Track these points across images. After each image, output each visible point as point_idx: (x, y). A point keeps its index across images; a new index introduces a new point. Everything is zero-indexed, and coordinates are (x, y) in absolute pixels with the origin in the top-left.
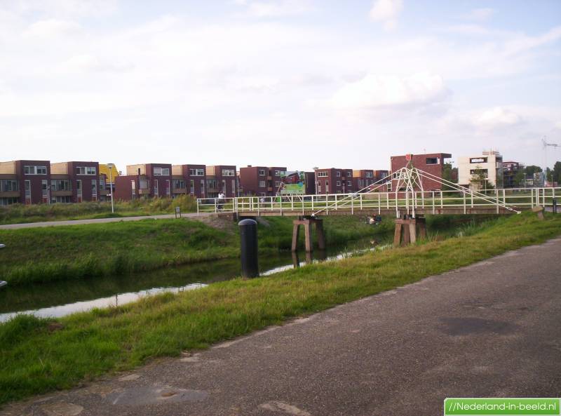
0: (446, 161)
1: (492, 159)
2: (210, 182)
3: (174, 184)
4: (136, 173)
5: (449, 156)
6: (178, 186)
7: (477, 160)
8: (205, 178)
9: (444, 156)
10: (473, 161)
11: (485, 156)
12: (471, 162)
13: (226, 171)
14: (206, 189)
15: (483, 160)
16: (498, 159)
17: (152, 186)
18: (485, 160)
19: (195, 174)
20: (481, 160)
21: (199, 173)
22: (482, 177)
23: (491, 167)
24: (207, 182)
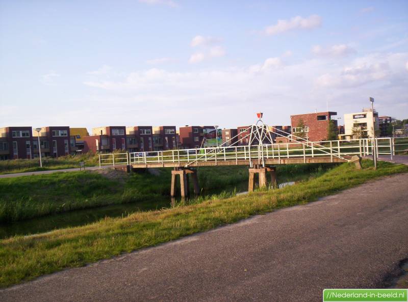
0: (333, 117)
1: (370, 115)
2: (156, 139)
3: (128, 141)
4: (99, 134)
5: (335, 114)
6: (131, 143)
7: (359, 116)
8: (152, 135)
9: (331, 114)
10: (356, 117)
11: (365, 113)
12: (354, 118)
13: (168, 130)
14: (152, 144)
15: (363, 116)
16: (375, 115)
17: (111, 143)
18: (365, 116)
19: (144, 133)
20: (361, 116)
21: (147, 132)
22: (362, 129)
23: (370, 121)
24: (154, 139)
